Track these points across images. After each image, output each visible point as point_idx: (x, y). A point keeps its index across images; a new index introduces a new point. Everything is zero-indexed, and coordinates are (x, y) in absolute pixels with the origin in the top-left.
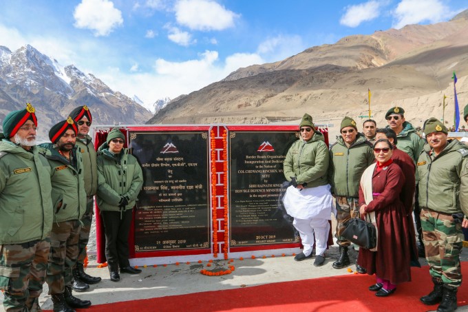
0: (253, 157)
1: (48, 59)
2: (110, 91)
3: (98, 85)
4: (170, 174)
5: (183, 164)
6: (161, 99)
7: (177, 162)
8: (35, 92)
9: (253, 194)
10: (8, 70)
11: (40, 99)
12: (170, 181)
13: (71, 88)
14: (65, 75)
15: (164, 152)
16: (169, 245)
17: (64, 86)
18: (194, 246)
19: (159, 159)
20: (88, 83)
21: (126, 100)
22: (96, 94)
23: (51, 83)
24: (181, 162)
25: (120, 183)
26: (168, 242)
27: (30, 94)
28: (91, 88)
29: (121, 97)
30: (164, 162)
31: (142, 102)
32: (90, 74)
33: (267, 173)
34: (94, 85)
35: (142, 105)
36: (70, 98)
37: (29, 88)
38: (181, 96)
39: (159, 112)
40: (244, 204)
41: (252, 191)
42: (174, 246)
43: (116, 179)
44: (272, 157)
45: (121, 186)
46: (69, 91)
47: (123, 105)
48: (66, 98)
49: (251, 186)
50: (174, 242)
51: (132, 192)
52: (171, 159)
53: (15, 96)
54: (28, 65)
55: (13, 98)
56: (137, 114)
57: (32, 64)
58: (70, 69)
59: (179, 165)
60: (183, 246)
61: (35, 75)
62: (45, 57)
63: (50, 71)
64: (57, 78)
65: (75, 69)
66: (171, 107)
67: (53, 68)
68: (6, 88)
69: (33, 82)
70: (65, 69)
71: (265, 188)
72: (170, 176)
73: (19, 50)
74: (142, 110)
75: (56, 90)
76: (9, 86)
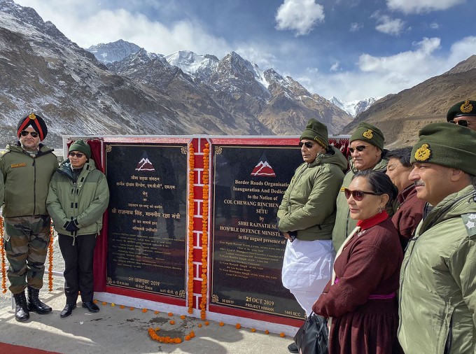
0: (244, 183)
1: (250, 65)
2: (308, 94)
3: (295, 88)
4: (145, 197)
5: (159, 186)
6: (364, 100)
7: (153, 182)
8: (238, 97)
9: (243, 234)
10: (216, 78)
11: (241, 104)
12: (145, 206)
13: (269, 93)
14: (264, 79)
15: (139, 170)
16: (141, 284)
17: (262, 91)
18: (168, 291)
19: (133, 177)
20: (286, 86)
21: (324, 103)
22: (293, 97)
23: (251, 88)
24: (157, 183)
25: (72, 204)
26: (140, 280)
27: (233, 100)
28: (288, 92)
29: (318, 100)
30: (139, 181)
31: (342, 105)
32: (288, 77)
33: (265, 208)
34: (292, 88)
35: (342, 108)
36: (268, 102)
37: (232, 95)
38: (388, 96)
39: (361, 115)
40: (231, 247)
41: (243, 230)
42: (146, 287)
43: (67, 198)
44: (272, 185)
45: (72, 207)
46: (267, 96)
47: (320, 108)
48: (264, 103)
49: (241, 223)
50: (147, 282)
51: (84, 215)
52: (146, 178)
53: (220, 102)
54: (232, 72)
55: (218, 105)
56: (334, 118)
57: (235, 71)
58: (269, 73)
59: (154, 186)
60: (157, 289)
61: (238, 81)
62: (247, 63)
63: (251, 76)
64: (257, 83)
65: (274, 72)
66: (375, 109)
67: (254, 74)
68: (213, 95)
69: (235, 88)
70: (265, 73)
71: (261, 229)
72: (145, 200)
73: (225, 58)
74: (341, 113)
75: (255, 95)
76: (215, 93)
